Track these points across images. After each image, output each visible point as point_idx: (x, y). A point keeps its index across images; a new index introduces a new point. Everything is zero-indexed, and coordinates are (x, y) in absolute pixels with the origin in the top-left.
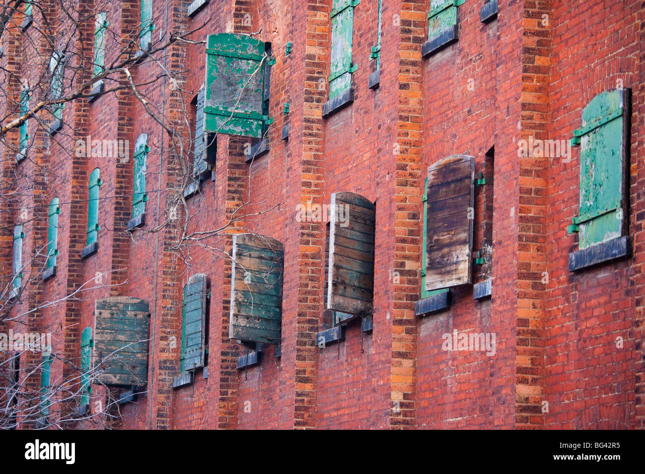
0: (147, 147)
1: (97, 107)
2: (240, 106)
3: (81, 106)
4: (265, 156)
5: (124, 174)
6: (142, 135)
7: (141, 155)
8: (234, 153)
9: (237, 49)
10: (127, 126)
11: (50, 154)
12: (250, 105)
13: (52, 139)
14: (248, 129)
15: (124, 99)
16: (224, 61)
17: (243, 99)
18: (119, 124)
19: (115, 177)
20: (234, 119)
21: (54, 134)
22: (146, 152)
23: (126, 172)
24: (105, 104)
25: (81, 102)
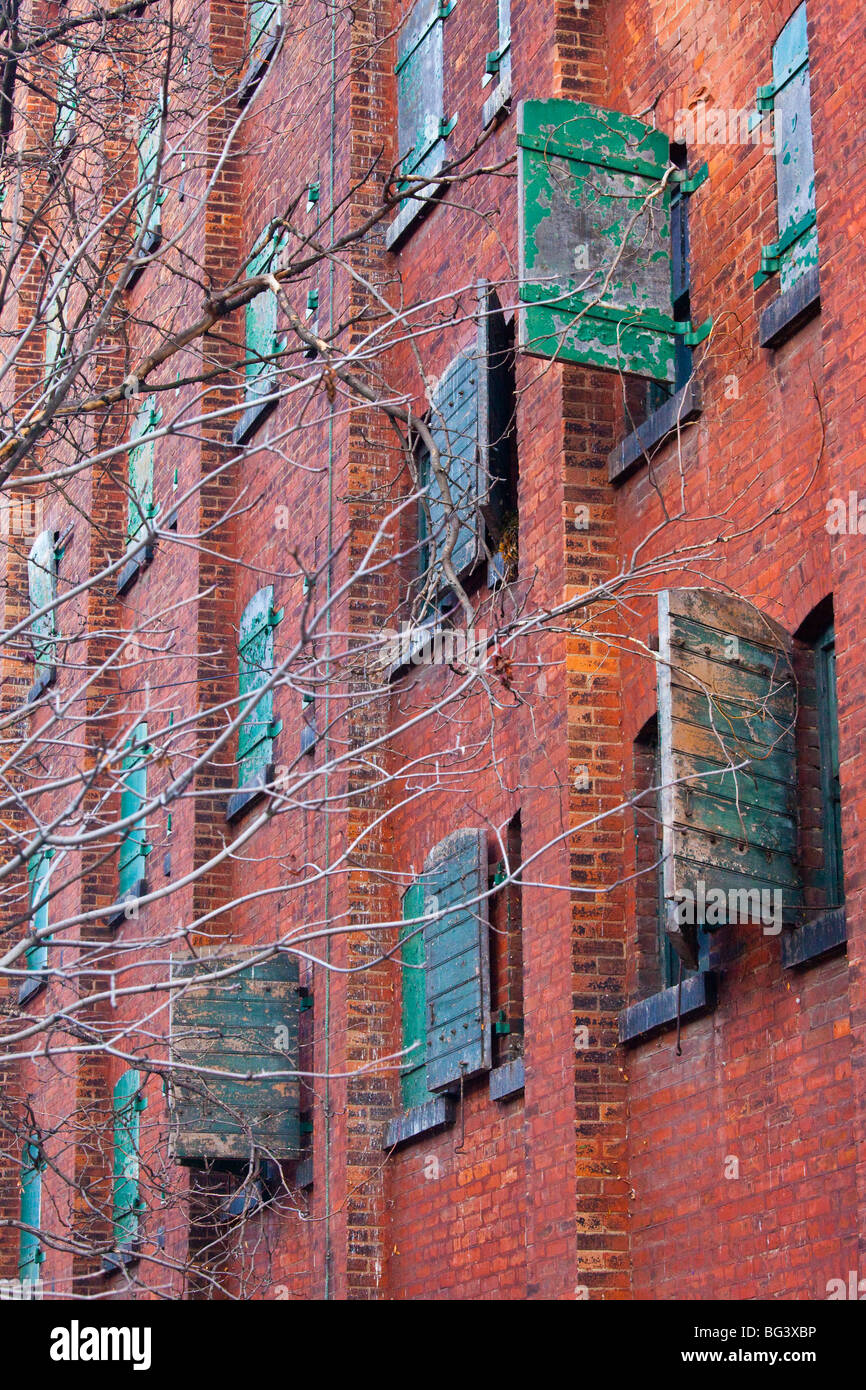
0: (273, 614)
1: (136, 600)
2: (613, 292)
3: (100, 603)
5: (215, 692)
6: (258, 594)
7: (258, 639)
8: (580, 460)
9: (597, 143)
10: (220, 585)
12: (641, 291)
14: (639, 355)
16: (567, 171)
17: (619, 275)
19: (195, 699)
20: (600, 324)
22: (270, 627)
23: (220, 688)
24: (156, 582)
25: (102, 594)
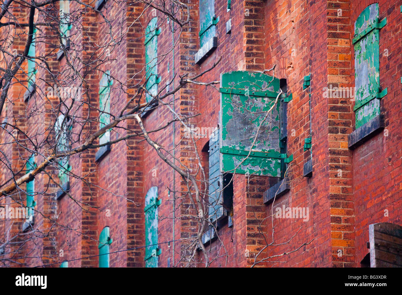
0: (157, 200)
1: (104, 166)
2: (257, 145)
3: (88, 166)
4: (285, 196)
5: (135, 229)
6: (152, 188)
7: (152, 209)
8: (252, 195)
9: (251, 86)
10: (136, 180)
11: (57, 217)
12: (268, 143)
13: (59, 203)
14: (266, 168)
15: (133, 154)
16: (239, 100)
17: (259, 138)
18: (128, 179)
19: (126, 232)
20: (251, 158)
21: (60, 198)
22: (157, 206)
23: (137, 227)
24: (112, 162)
25: (88, 162)
